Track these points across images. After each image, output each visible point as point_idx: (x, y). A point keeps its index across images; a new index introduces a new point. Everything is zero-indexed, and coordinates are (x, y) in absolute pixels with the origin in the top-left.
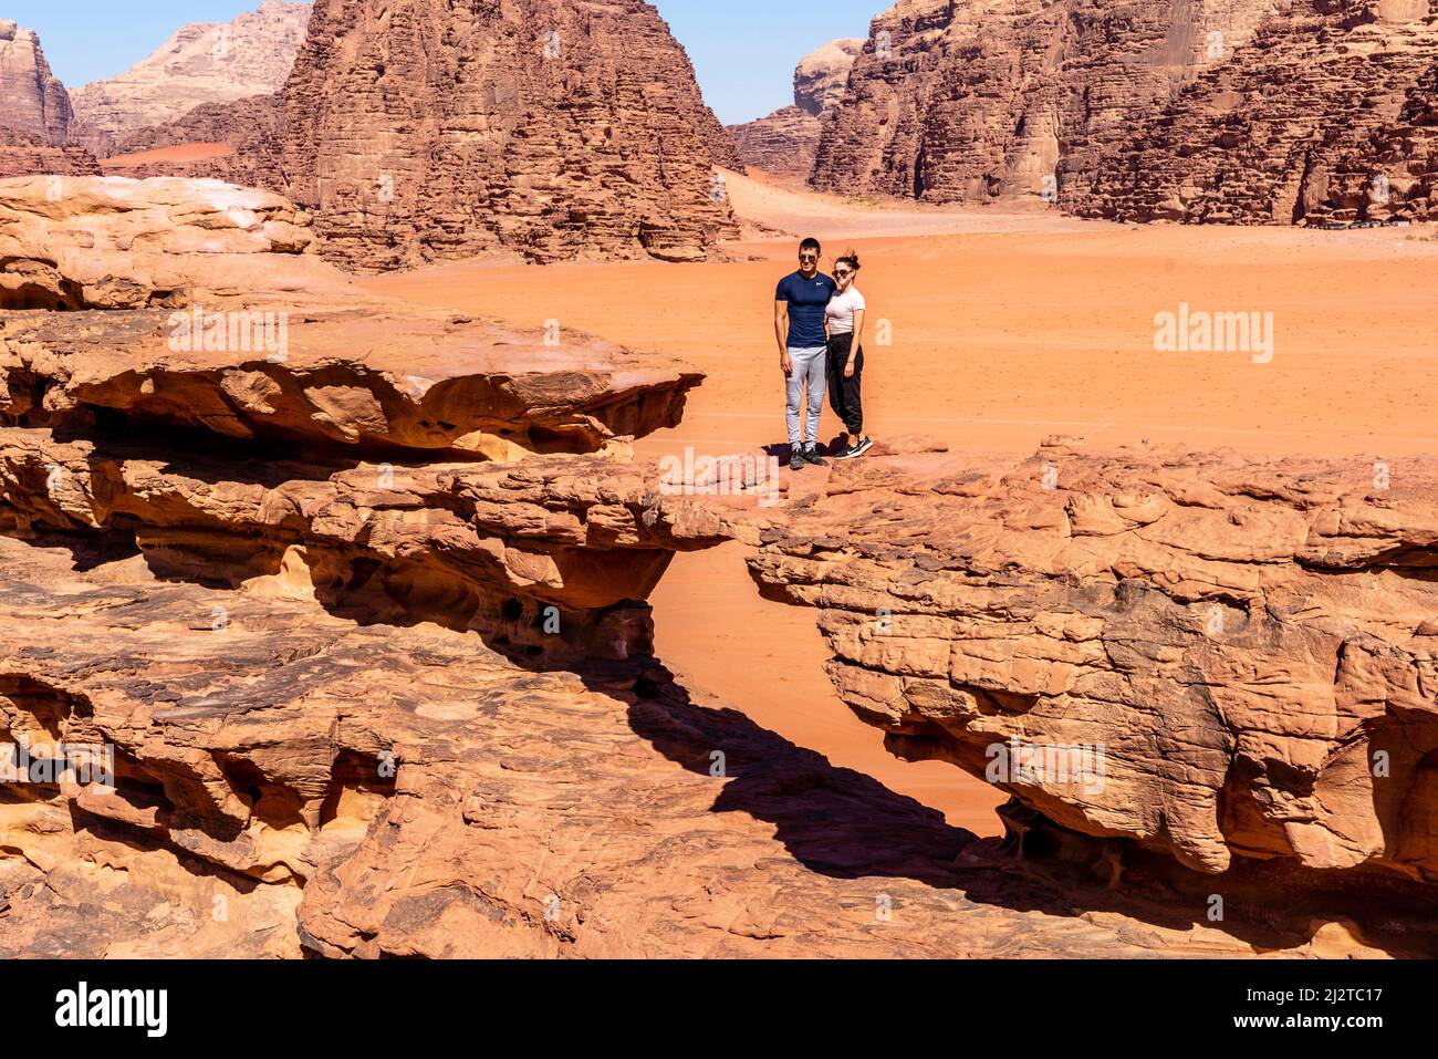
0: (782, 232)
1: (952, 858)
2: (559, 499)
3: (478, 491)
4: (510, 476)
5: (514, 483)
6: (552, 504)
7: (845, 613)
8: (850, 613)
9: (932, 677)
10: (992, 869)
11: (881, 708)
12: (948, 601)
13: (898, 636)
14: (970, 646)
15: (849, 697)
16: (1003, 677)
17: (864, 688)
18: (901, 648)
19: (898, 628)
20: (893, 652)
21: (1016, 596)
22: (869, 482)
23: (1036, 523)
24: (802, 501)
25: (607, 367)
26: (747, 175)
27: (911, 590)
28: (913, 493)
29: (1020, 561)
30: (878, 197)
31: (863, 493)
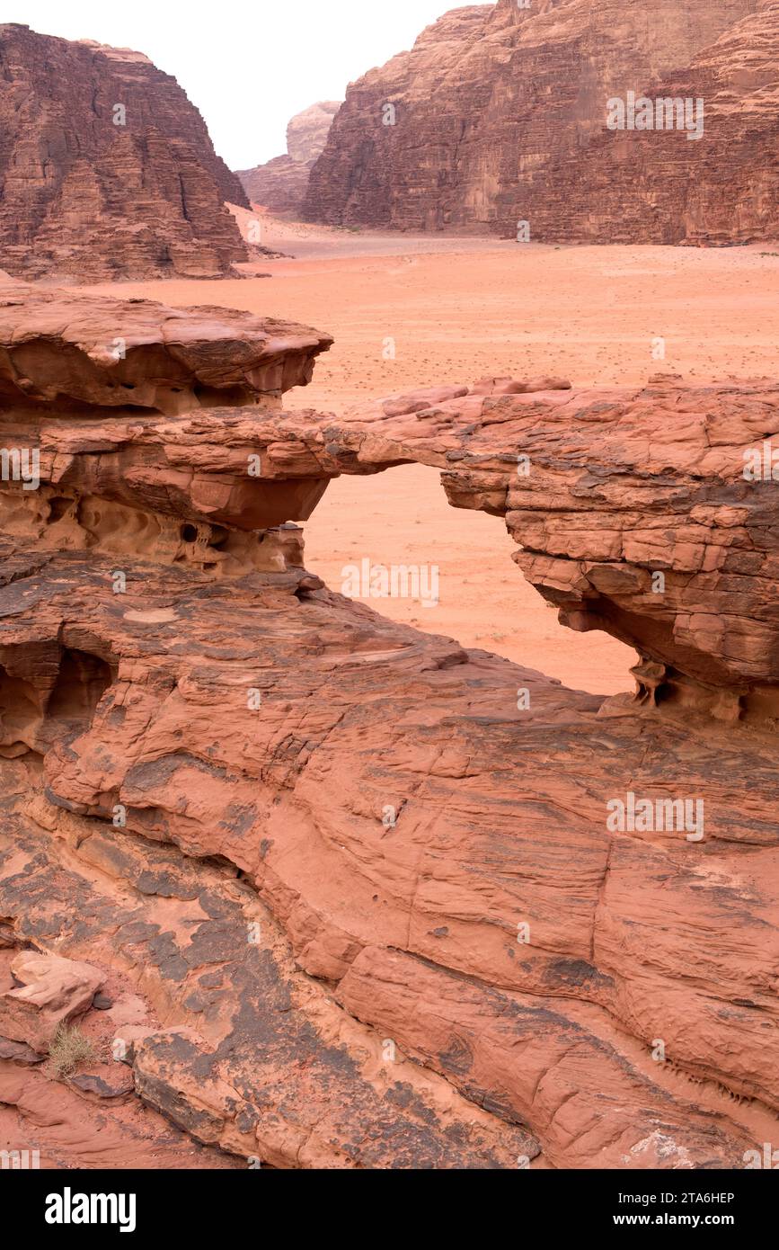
0: (282, 255)
1: (596, 710)
2: (240, 439)
3: (166, 437)
4: (194, 424)
5: (199, 430)
6: (237, 444)
7: (531, 513)
8: (535, 513)
9: (608, 561)
10: (633, 716)
11: (567, 588)
12: (618, 500)
13: (578, 529)
14: (640, 535)
15: (537, 581)
16: (669, 559)
17: (551, 573)
18: (581, 539)
19: (578, 524)
20: (574, 543)
21: (675, 494)
22: (516, 414)
23: (680, 437)
24: (466, 430)
25: (261, 335)
26: (251, 210)
27: (587, 492)
28: (557, 421)
29: (674, 466)
30: (356, 226)
31: (512, 423)
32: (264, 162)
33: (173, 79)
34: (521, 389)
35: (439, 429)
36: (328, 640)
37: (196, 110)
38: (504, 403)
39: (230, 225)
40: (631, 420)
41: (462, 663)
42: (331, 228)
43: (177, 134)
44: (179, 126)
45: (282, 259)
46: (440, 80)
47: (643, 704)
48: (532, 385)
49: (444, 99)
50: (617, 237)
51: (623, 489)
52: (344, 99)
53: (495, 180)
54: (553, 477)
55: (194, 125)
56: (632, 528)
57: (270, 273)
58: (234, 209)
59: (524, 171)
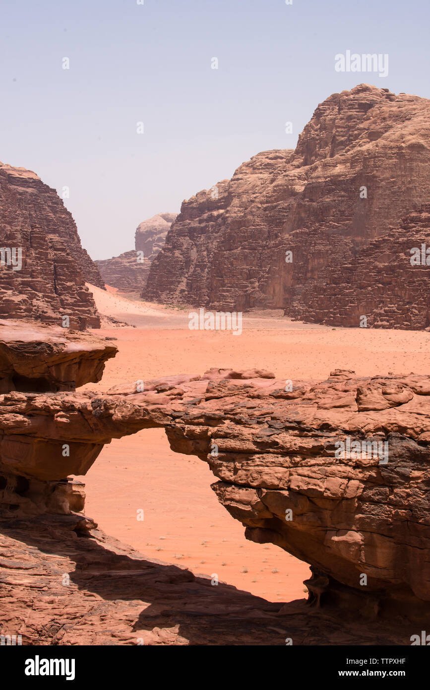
0: (126, 324)
2: (36, 409)
5: (9, 403)
6: (33, 413)
9: (278, 489)
10: (302, 614)
11: (248, 508)
12: (288, 445)
13: (258, 465)
14: (300, 470)
15: (228, 503)
16: (321, 488)
17: (237, 497)
18: (260, 473)
19: (258, 462)
20: (255, 475)
21: (328, 442)
22: (230, 392)
23: (338, 404)
24: (192, 401)
25: (62, 340)
26: (106, 290)
27: (266, 439)
28: (259, 397)
29: (330, 423)
30: (183, 306)
31: (227, 399)
32: (117, 255)
33: (54, 191)
34: (236, 376)
35: (172, 399)
36: (91, 560)
37: (69, 214)
38: (221, 385)
39: (87, 300)
40: (310, 397)
41: (190, 581)
42: (165, 306)
43: (54, 232)
44: (56, 225)
45: (126, 327)
46: (252, 201)
47: (311, 606)
48: (245, 375)
49: (254, 216)
50: (380, 323)
51: (292, 437)
52: (179, 212)
53: (290, 277)
54: (244, 429)
55: (67, 225)
56: (296, 465)
57: (116, 337)
58: (92, 288)
59: (312, 271)
